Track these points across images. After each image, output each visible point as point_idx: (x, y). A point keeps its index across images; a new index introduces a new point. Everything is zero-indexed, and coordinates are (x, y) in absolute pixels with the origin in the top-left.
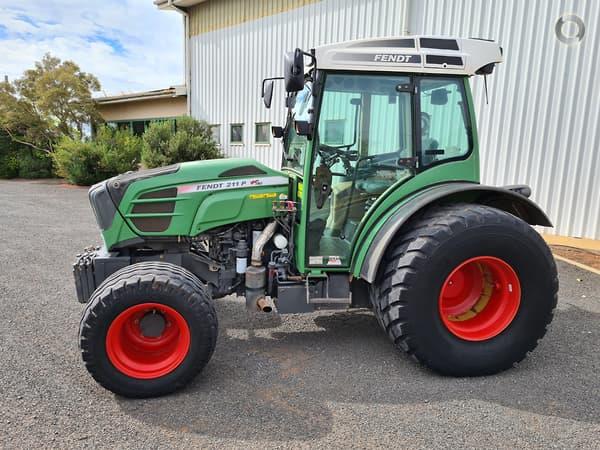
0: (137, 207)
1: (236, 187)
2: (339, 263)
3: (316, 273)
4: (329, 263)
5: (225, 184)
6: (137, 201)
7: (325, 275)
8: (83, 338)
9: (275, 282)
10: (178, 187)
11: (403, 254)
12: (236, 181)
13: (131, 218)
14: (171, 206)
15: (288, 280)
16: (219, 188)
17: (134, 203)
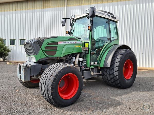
0: (47, 47)
1: (72, 43)
2: (97, 64)
3: (92, 67)
4: (95, 64)
5: (69, 42)
6: (46, 45)
7: (94, 67)
8: (52, 87)
9: (83, 70)
10: (58, 42)
11: (116, 59)
12: (72, 42)
13: (45, 51)
14: (56, 47)
15: (85, 69)
16: (68, 43)
17: (46, 46)
